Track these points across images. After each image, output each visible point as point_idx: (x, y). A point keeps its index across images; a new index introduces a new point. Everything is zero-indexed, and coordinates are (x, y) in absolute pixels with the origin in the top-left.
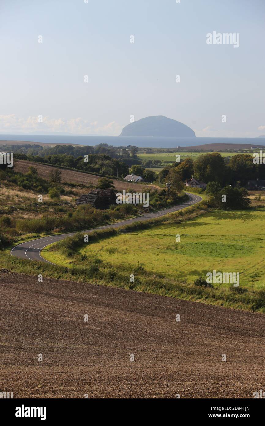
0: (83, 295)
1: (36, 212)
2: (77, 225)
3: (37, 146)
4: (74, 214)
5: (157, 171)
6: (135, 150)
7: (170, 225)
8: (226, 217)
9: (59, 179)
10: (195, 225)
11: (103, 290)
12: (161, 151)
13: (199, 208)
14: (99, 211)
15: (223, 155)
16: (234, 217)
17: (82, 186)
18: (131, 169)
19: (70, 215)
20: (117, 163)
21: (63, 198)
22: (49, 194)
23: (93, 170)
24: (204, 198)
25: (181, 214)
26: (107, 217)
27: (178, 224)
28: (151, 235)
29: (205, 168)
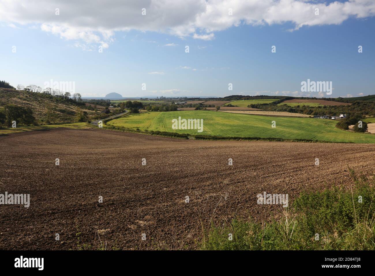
0: (113, 133)
1: (93, 115)
2: (103, 117)
3: (87, 100)
4: (101, 115)
5: (116, 105)
6: (110, 100)
7: (123, 117)
8: (135, 115)
9: (96, 107)
10: (129, 117)
11: (117, 132)
12: (115, 100)
13: (128, 113)
14: (107, 114)
15: (131, 101)
16: (136, 115)
17: (102, 109)
18: (110, 105)
19: (100, 115)
20: (107, 103)
21: (98, 111)
22: (95, 111)
23: (102, 105)
24: (129, 111)
25: (125, 115)
26: (109, 116)
27: (125, 117)
28: (121, 120)
29: (127, 104)
